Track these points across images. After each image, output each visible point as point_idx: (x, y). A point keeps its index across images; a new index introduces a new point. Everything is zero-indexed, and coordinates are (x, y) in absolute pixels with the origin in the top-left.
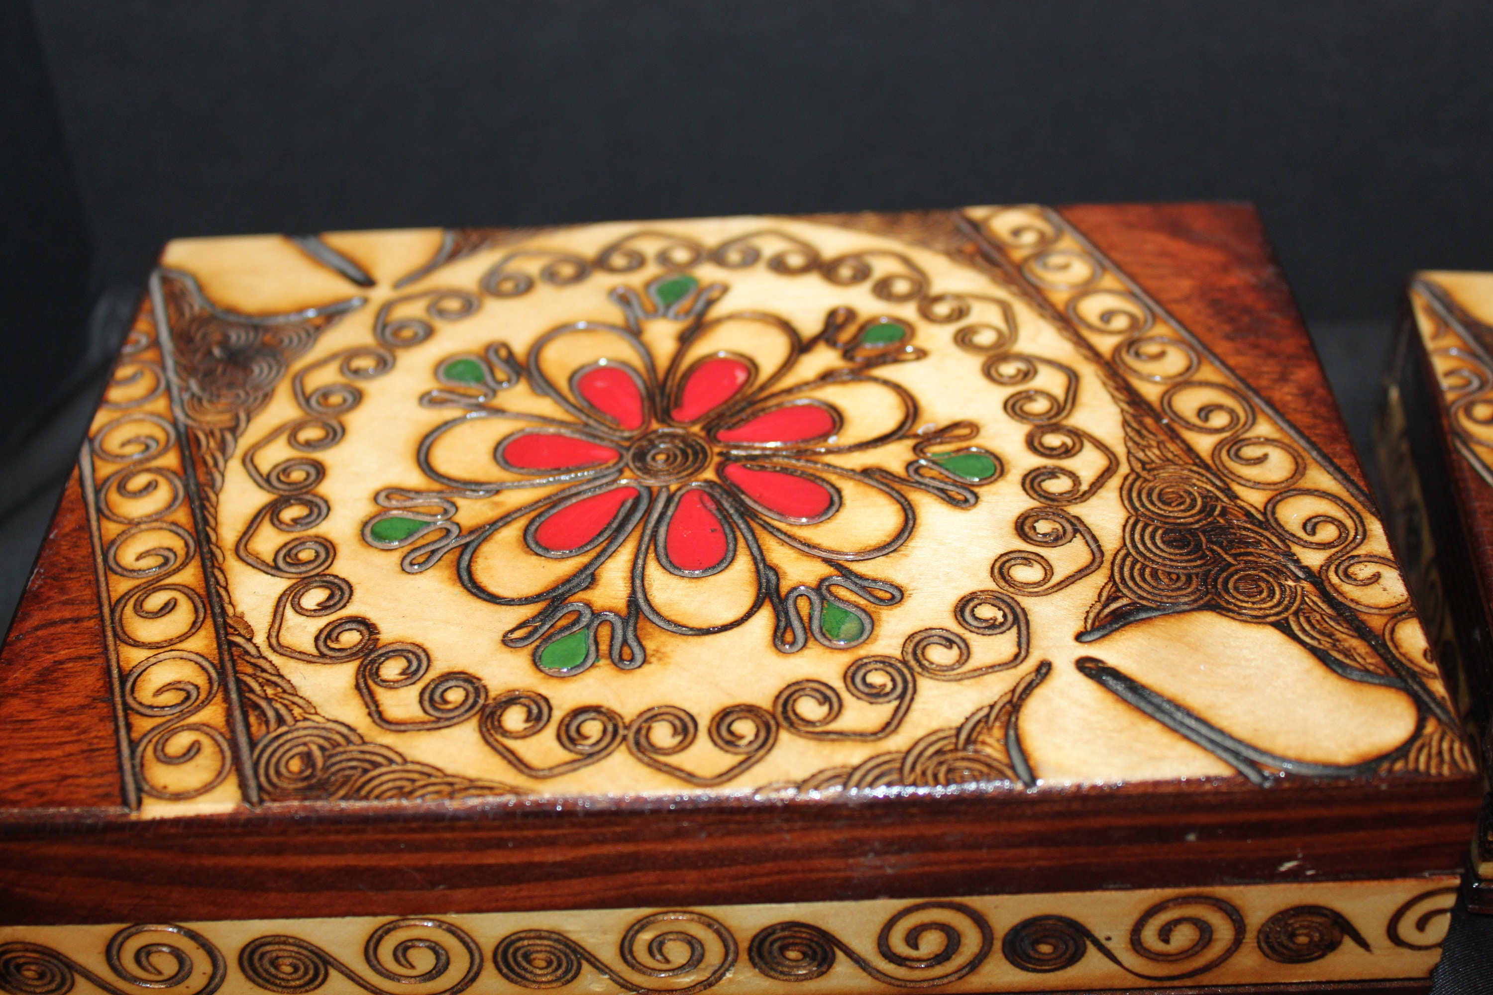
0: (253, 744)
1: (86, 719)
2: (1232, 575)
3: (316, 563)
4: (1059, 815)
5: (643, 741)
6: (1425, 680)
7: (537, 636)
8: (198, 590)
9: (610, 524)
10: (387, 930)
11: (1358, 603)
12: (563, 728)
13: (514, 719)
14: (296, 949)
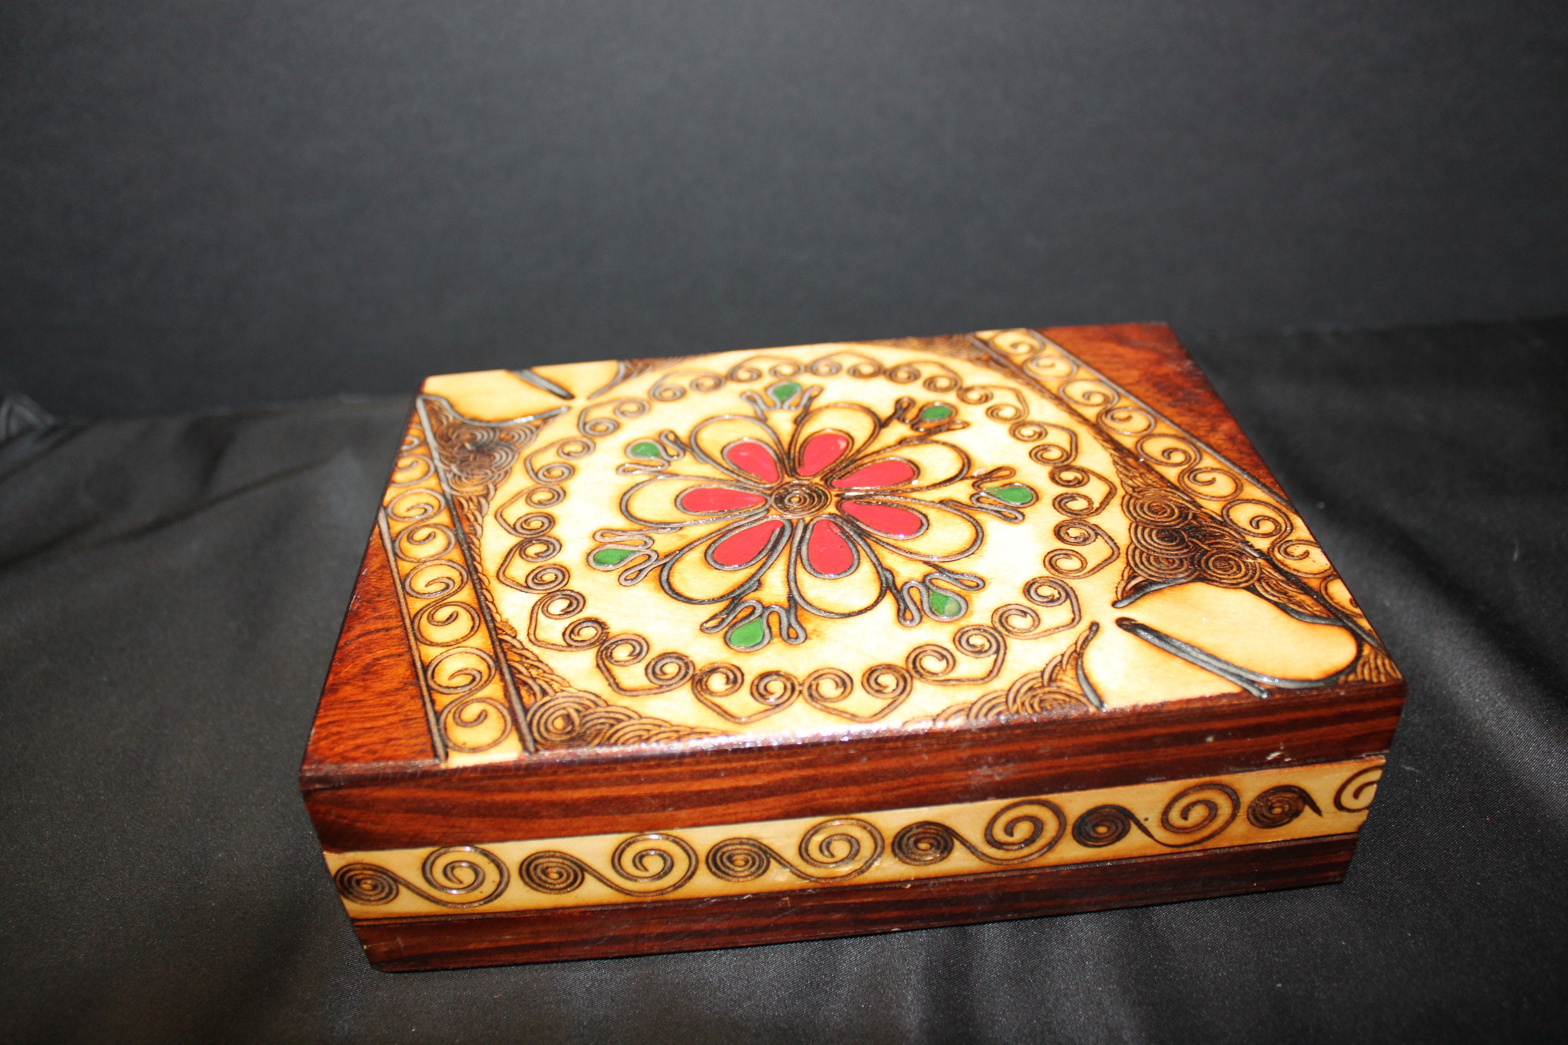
0: (526, 711)
1: (401, 698)
2: (1210, 558)
3: (557, 583)
4: (1120, 729)
5: (814, 693)
6: (1355, 619)
7: (724, 624)
8: (473, 605)
9: (766, 546)
10: (629, 843)
11: (1298, 571)
12: (754, 688)
13: (717, 682)
14: (561, 860)
